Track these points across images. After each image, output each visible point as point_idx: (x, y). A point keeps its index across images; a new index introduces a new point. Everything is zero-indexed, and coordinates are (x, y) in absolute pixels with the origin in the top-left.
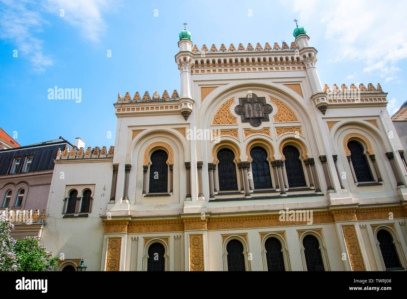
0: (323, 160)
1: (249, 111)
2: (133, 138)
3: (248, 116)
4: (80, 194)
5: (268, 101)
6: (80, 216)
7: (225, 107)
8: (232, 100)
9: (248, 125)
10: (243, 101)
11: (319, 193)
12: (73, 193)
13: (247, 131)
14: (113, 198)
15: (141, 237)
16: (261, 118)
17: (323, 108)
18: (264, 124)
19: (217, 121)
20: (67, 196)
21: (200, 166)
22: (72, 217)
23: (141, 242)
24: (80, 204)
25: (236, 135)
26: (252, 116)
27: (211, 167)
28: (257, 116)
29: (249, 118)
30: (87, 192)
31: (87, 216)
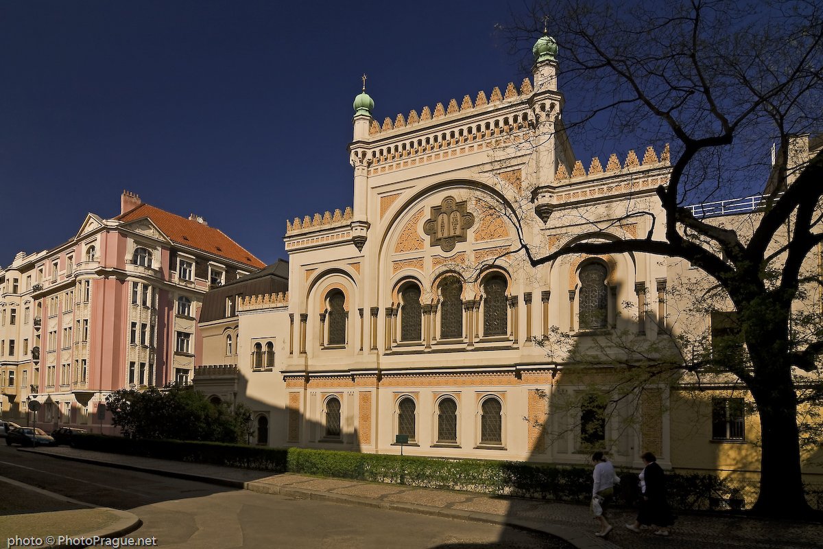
0: (528, 298)
1: (443, 227)
2: (307, 279)
3: (440, 236)
4: (264, 348)
5: (471, 207)
6: (266, 371)
7: (411, 223)
8: (421, 211)
9: (438, 250)
10: (437, 210)
11: (515, 346)
12: (258, 346)
13: (437, 260)
14: (291, 353)
15: (319, 391)
16: (458, 236)
17: (544, 212)
18: (459, 247)
19: (400, 247)
20: (254, 350)
21: (374, 312)
22: (260, 371)
23: (319, 398)
24: (265, 358)
25: (421, 266)
26: (446, 235)
27: (390, 312)
28: (452, 234)
29: (440, 239)
30: (270, 345)
31: (271, 370)
